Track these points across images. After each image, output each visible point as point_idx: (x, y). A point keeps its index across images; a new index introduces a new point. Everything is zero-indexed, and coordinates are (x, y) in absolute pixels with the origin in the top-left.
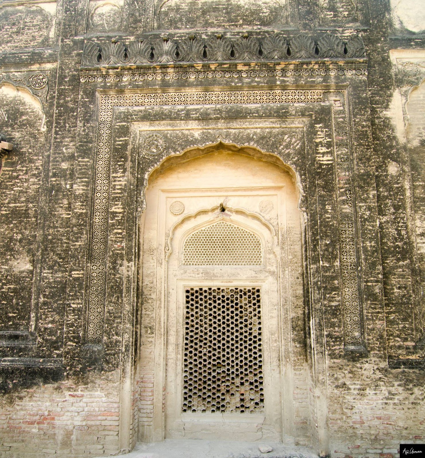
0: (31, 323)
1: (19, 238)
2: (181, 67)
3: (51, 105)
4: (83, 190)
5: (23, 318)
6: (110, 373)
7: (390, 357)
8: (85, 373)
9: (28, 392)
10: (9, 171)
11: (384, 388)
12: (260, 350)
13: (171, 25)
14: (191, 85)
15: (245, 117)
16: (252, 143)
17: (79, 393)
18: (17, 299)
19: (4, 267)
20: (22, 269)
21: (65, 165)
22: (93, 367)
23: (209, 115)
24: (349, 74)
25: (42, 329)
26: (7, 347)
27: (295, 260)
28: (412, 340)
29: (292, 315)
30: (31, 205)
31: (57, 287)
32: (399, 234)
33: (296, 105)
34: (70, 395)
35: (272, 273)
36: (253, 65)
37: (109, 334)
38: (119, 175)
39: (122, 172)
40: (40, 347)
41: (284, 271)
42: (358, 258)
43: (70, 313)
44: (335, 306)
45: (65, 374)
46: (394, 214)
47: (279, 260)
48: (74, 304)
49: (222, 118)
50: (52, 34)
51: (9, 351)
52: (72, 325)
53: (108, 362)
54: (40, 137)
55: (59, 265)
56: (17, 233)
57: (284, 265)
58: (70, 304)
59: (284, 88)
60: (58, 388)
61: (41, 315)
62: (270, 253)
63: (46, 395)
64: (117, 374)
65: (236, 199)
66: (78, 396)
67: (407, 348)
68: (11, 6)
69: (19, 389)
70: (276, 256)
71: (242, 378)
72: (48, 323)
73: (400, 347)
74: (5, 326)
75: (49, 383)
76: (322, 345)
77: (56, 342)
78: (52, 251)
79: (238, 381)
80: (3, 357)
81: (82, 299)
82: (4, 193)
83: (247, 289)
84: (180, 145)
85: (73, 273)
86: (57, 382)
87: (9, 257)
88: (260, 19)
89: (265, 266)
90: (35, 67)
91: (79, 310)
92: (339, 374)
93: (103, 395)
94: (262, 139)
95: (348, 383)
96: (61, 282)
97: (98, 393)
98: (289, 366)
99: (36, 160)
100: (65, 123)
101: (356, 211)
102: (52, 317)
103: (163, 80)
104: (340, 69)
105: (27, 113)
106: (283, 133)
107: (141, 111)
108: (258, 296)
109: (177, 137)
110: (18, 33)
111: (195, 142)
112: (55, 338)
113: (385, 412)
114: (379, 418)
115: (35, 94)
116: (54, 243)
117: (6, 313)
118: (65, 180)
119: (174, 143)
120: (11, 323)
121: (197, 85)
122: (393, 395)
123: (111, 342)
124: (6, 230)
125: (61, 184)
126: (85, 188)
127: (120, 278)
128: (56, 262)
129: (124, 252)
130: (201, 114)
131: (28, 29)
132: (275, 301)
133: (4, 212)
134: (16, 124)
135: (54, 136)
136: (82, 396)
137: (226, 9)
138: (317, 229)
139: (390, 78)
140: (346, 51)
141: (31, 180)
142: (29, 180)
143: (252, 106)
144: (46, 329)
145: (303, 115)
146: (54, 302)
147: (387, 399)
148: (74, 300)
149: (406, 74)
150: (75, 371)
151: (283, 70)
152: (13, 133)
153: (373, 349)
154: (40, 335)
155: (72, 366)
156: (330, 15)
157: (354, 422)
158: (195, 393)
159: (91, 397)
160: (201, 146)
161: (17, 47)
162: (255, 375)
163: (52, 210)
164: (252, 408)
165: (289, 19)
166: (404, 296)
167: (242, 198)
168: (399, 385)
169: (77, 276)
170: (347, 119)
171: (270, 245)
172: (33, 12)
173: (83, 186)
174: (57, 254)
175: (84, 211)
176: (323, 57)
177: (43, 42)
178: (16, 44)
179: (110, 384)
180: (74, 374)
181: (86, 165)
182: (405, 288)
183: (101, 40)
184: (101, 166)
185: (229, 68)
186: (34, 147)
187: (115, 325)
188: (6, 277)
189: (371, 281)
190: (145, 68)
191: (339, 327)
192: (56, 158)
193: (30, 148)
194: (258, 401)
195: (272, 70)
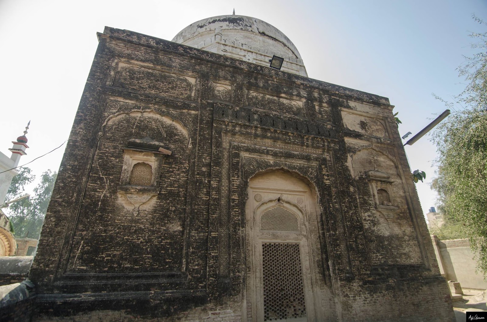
0: (183, 266)
1: (173, 209)
2: (264, 129)
3: (195, 134)
4: (217, 185)
5: (176, 263)
6: (236, 297)
7: (363, 279)
8: (221, 298)
9: (184, 314)
10: (167, 167)
11: (362, 295)
12: (301, 280)
13: (254, 105)
14: (268, 138)
15: (293, 158)
16: (296, 170)
17: (218, 311)
18: (172, 250)
19: (163, 228)
20: (175, 230)
21: (204, 169)
22: (225, 293)
23: (277, 154)
24: (332, 145)
25: (192, 270)
26: (168, 283)
27: (315, 229)
28: (369, 271)
29: (317, 259)
30: (181, 190)
31: (200, 242)
32: (358, 219)
33: (313, 155)
34: (212, 313)
35: (305, 236)
36: (295, 134)
37: (234, 272)
38: (235, 178)
39: (237, 177)
40: (190, 282)
41: (311, 235)
42: (345, 230)
43: (211, 259)
44: (339, 254)
45: (209, 299)
46: (355, 210)
47: (308, 229)
48: (213, 253)
49: (283, 156)
50: (193, 95)
51: (169, 286)
52: (212, 267)
53: (234, 290)
54: (187, 150)
55: (202, 228)
56: (172, 207)
57: (311, 232)
58: (210, 253)
59: (307, 146)
60: (204, 310)
61: (191, 261)
62: (303, 225)
63: (196, 315)
64: (240, 297)
65: (286, 195)
66: (217, 314)
67: (368, 274)
68: (168, 72)
69: (178, 312)
70: (306, 227)
71: (294, 297)
72: (195, 266)
73: (365, 274)
74: (163, 268)
75: (199, 306)
76: (336, 274)
77: (200, 278)
78: (197, 219)
79: (292, 299)
80: (165, 290)
81: (217, 250)
82: (164, 180)
83: (293, 244)
84: (264, 166)
85: (212, 233)
86: (203, 305)
87: (166, 221)
88: (293, 112)
89: (301, 232)
90: (185, 111)
91: (216, 257)
92: (344, 290)
93: (232, 312)
94: (300, 169)
95: (348, 294)
96: (203, 239)
97: (229, 310)
98: (318, 287)
99: (185, 163)
100: (204, 145)
101: (341, 207)
102: (197, 262)
103: (255, 133)
104: (329, 142)
105: (178, 135)
106: (309, 167)
107: (245, 146)
108: (298, 248)
109: (262, 162)
110: (172, 88)
111: (271, 166)
112: (199, 276)
113: (365, 308)
114: (363, 311)
115: (185, 126)
116: (199, 214)
117: (165, 259)
118: (204, 177)
119: (261, 165)
120: (168, 266)
121: (271, 139)
122: (367, 298)
123: (235, 277)
124: (165, 204)
125: (202, 180)
126: (217, 184)
127: (238, 237)
128: (200, 226)
129: (240, 222)
130: (274, 153)
131: (179, 88)
132: (307, 251)
133: (163, 192)
134: (172, 140)
135: (198, 151)
136: (219, 313)
137: (278, 103)
138: (327, 215)
139: (346, 149)
140: (330, 135)
141: (181, 174)
142: (180, 174)
143: (296, 153)
144: (194, 269)
145: (317, 160)
146: (199, 252)
147: (365, 301)
148: (213, 250)
149: (351, 148)
150: (215, 297)
151: (307, 139)
152: (170, 145)
153: (356, 276)
154: (190, 274)
155: (213, 294)
156: (320, 116)
157: (353, 315)
158: (270, 308)
159: (225, 313)
160: (274, 169)
161: (172, 96)
162: (300, 294)
163: (197, 194)
164: (300, 315)
165: (305, 115)
166: (363, 249)
167: (289, 195)
168: (368, 293)
169: (214, 235)
170: (332, 164)
171: (302, 221)
172: (181, 79)
173: (216, 182)
174: (200, 222)
175: (217, 197)
176: (322, 136)
177: (187, 97)
178: (171, 95)
179: (236, 304)
180: (214, 299)
181: (218, 171)
182: (363, 245)
183: (222, 106)
184: (224, 172)
185: (285, 133)
186: (183, 155)
187: (237, 266)
188: (165, 234)
189: (351, 242)
190: (247, 125)
191: (342, 265)
192: (199, 164)
193: (181, 155)
194: (303, 310)
195: (303, 138)
